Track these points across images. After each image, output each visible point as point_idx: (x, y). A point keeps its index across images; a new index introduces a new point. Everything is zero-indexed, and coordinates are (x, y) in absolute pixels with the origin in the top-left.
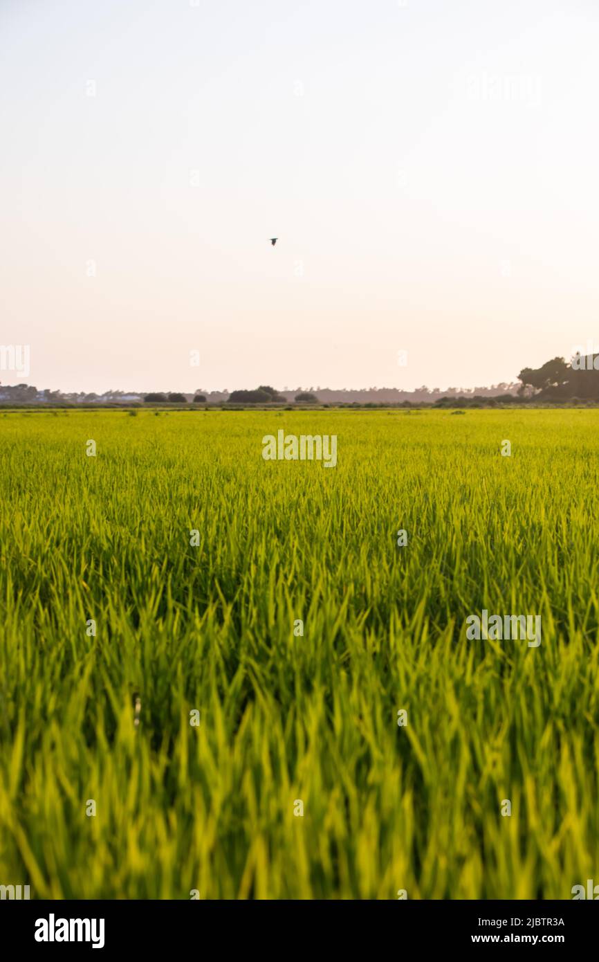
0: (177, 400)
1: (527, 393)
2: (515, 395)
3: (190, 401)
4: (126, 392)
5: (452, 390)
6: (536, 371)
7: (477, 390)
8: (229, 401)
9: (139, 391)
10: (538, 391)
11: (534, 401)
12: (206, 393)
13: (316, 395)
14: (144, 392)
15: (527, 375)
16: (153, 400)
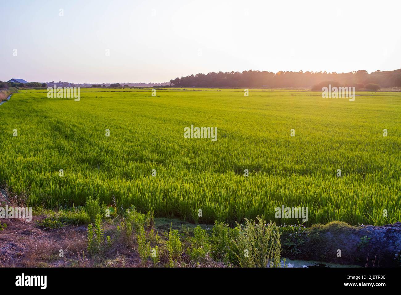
0: (99, 86)
1: (172, 85)
2: (169, 85)
3: (102, 86)
4: (88, 83)
5: (156, 83)
6: (174, 80)
7: (162, 83)
8: (110, 86)
9: (91, 83)
10: (174, 85)
11: (173, 86)
12: (105, 84)
13: (128, 85)
14: (93, 83)
15: (172, 81)
16: (94, 86)
